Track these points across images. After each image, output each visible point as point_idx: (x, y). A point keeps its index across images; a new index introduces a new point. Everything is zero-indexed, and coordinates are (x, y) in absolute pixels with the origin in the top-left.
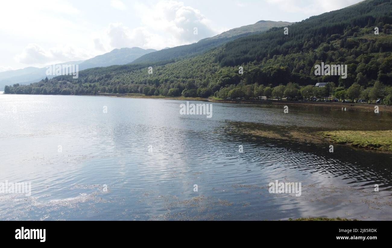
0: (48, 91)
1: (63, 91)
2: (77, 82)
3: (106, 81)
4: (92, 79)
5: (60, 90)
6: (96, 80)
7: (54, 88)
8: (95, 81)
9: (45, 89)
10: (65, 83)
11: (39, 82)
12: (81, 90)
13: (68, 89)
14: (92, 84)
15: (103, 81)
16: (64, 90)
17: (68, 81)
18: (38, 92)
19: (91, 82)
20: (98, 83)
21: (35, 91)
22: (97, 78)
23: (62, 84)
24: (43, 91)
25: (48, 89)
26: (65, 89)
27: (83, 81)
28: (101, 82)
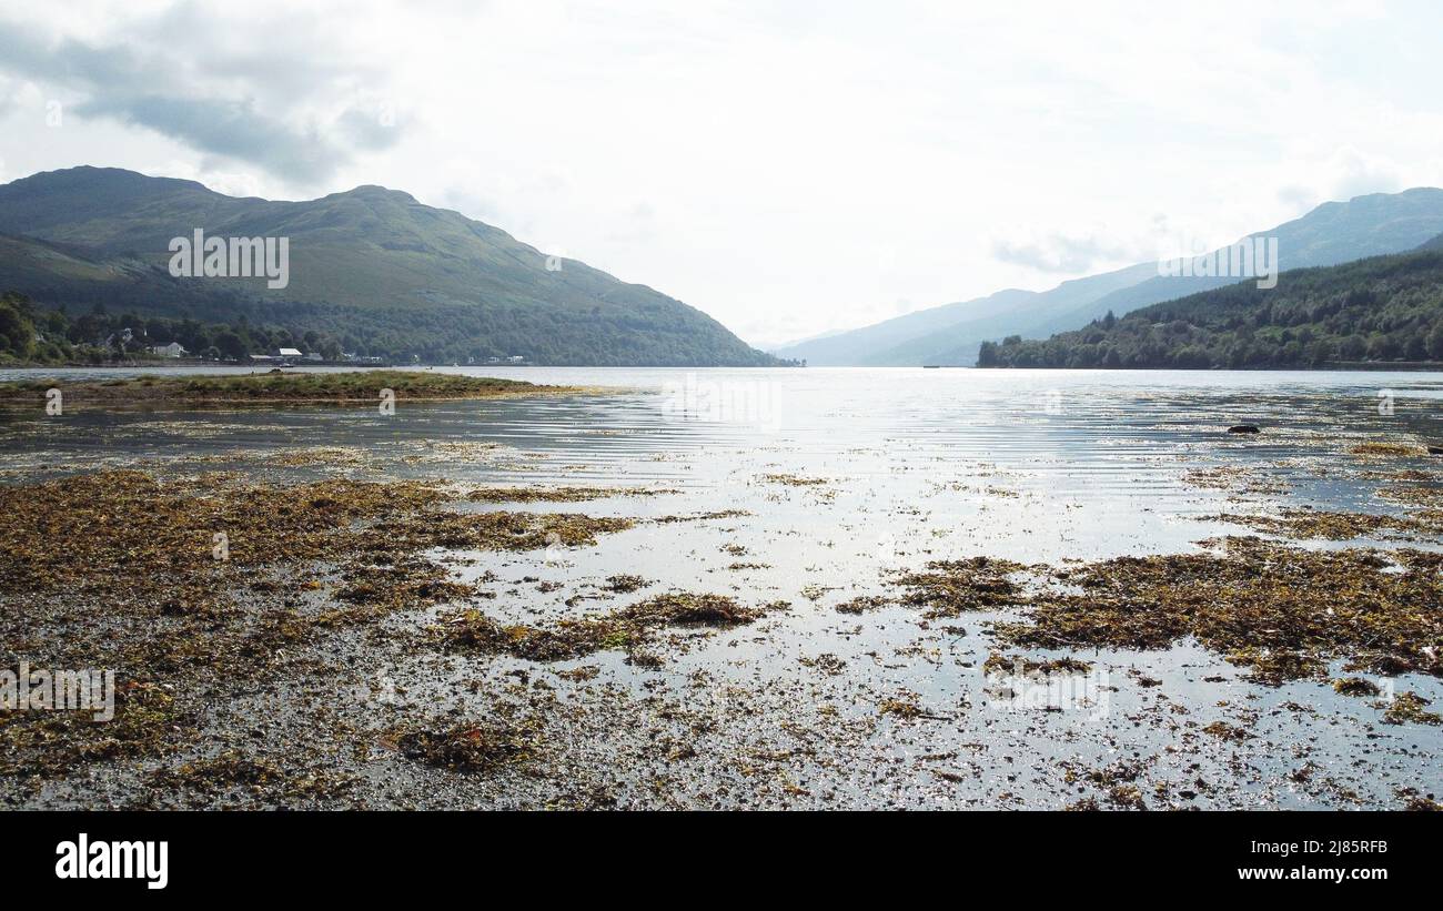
0: (1124, 358)
1: (1181, 356)
2: (1224, 325)
3: (1353, 317)
4: (1290, 312)
5: (1169, 354)
6: (1310, 313)
7: (1145, 348)
8: (1304, 319)
9: (1113, 351)
10: (1181, 330)
11: (1085, 329)
12: (1253, 351)
13: (1197, 349)
14: (1297, 331)
15: (1341, 317)
16: (1185, 353)
17: (1191, 321)
18: (1089, 362)
19: (1283, 322)
20: (1322, 324)
21: (1077, 358)
22: (1310, 308)
23: (1172, 332)
24: (1107, 356)
25: (1123, 350)
26: (1187, 350)
27: (1249, 319)
28: (1332, 321)
